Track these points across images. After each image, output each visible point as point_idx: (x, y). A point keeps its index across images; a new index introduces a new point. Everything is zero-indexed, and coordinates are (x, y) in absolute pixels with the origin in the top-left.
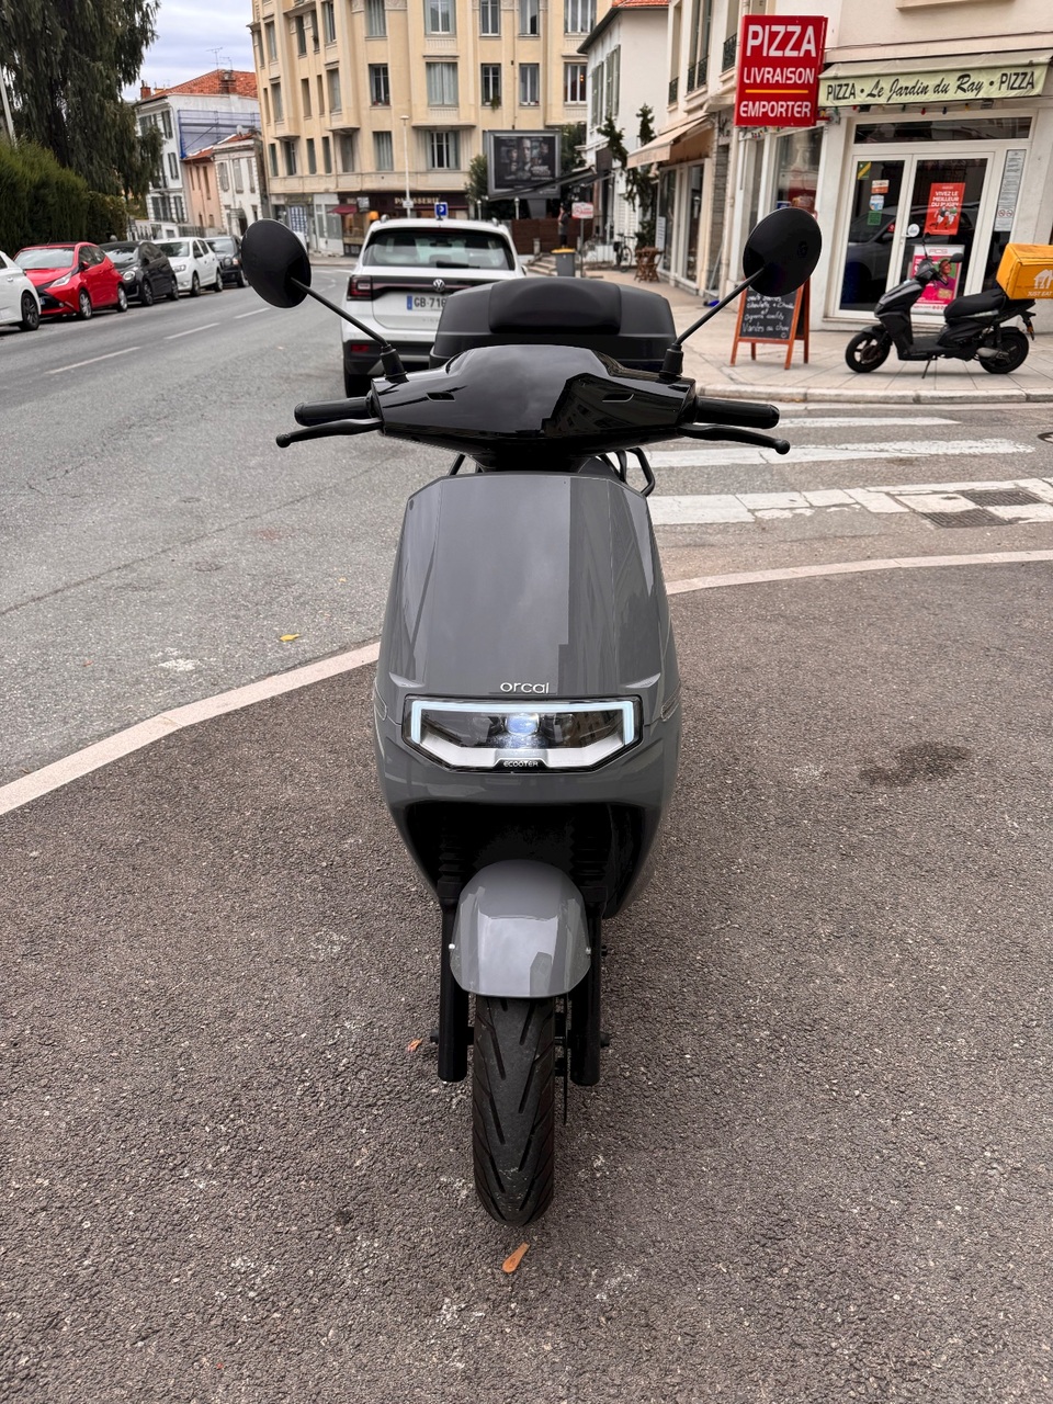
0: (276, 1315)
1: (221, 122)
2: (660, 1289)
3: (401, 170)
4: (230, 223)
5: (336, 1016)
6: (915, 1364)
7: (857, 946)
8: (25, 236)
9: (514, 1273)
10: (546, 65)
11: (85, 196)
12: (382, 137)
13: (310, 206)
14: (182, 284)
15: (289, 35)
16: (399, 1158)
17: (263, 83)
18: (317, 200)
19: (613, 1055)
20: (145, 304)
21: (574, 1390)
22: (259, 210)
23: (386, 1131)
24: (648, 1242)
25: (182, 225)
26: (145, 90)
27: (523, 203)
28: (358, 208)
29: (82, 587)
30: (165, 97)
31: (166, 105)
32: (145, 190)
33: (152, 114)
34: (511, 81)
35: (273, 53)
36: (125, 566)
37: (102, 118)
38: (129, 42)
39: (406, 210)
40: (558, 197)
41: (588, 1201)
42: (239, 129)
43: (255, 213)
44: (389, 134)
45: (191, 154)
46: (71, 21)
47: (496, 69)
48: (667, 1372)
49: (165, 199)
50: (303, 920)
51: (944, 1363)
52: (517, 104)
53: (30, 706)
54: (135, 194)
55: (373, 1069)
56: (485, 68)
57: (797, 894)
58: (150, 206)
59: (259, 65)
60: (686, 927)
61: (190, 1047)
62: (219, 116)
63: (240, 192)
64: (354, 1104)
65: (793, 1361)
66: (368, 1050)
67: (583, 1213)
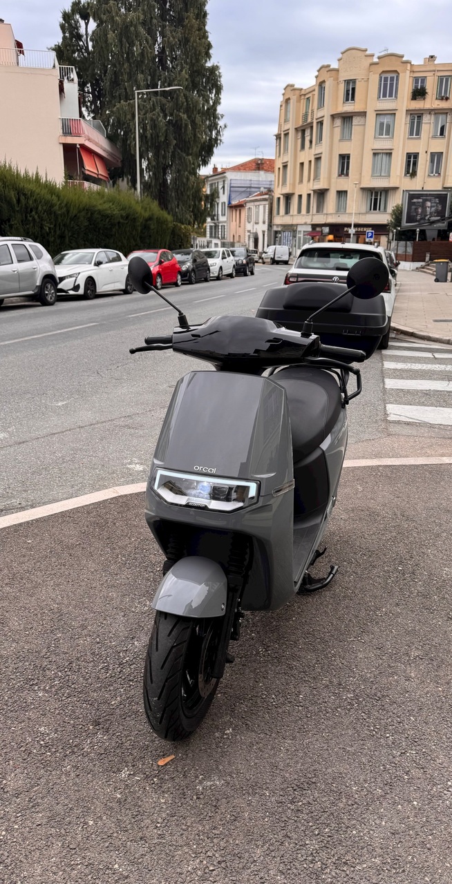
0: (49, 753)
1: (252, 186)
2: (229, 792)
3: (350, 212)
4: (249, 240)
5: (133, 638)
6: (347, 864)
7: (430, 665)
8: (136, 245)
9: (162, 766)
10: (447, 153)
11: (170, 225)
12: (342, 194)
13: (295, 231)
14: (213, 273)
15: (296, 139)
16: (133, 706)
17: (279, 165)
18: (299, 228)
19: (262, 686)
20: (191, 283)
21: (166, 821)
22: (266, 234)
23: (132, 692)
24: (235, 772)
25: (223, 241)
26: (215, 169)
27: (423, 232)
28: (322, 233)
29: (104, 424)
30: (225, 173)
31: (225, 177)
32: (205, 221)
33: (216, 181)
34: (424, 162)
35: (286, 149)
36: (128, 416)
37: (187, 184)
38: (208, 146)
39: (350, 234)
40: (446, 228)
41: (214, 746)
42: (262, 189)
43: (264, 235)
44: (346, 192)
45: (234, 203)
46: (179, 136)
47: (416, 156)
48: (215, 828)
49: (216, 226)
50: (136, 593)
51: (364, 869)
52: (427, 174)
53: (59, 477)
54: (198, 224)
55: (139, 665)
56: (409, 156)
57: (408, 632)
58: (208, 230)
59: (278, 155)
60: (333, 636)
61: (60, 637)
62: (252, 182)
63: (257, 223)
64: (123, 678)
65: (282, 843)
66: (141, 657)
67: (209, 751)
